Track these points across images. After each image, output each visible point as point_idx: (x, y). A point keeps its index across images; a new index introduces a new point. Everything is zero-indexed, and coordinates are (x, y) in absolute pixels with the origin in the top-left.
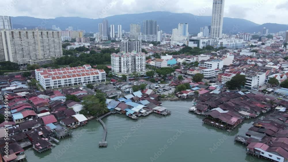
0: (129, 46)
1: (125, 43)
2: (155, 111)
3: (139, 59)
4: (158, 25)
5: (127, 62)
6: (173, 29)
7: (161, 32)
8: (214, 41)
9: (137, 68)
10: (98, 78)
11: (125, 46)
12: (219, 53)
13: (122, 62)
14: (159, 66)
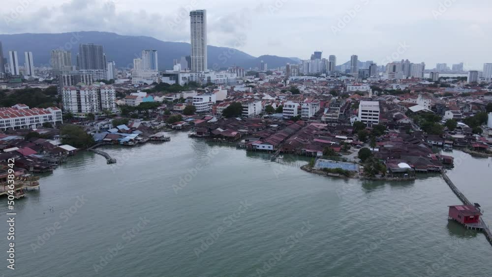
0: (72, 82)
1: (66, 76)
2: (152, 139)
3: (107, 92)
4: (104, 54)
5: (90, 97)
6: (134, 60)
7: (113, 64)
8: (199, 75)
9: (104, 106)
10: (51, 119)
11: (66, 82)
12: (207, 90)
13: (82, 97)
14: (132, 105)
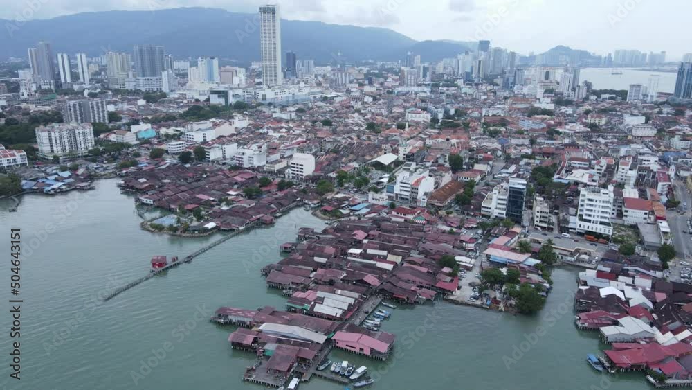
0: (80, 110)
1: (72, 105)
2: (77, 187)
3: (81, 132)
5: (61, 138)
7: (168, 72)
9: (79, 146)
10: (15, 162)
11: (73, 111)
13: (53, 138)
14: (122, 141)
